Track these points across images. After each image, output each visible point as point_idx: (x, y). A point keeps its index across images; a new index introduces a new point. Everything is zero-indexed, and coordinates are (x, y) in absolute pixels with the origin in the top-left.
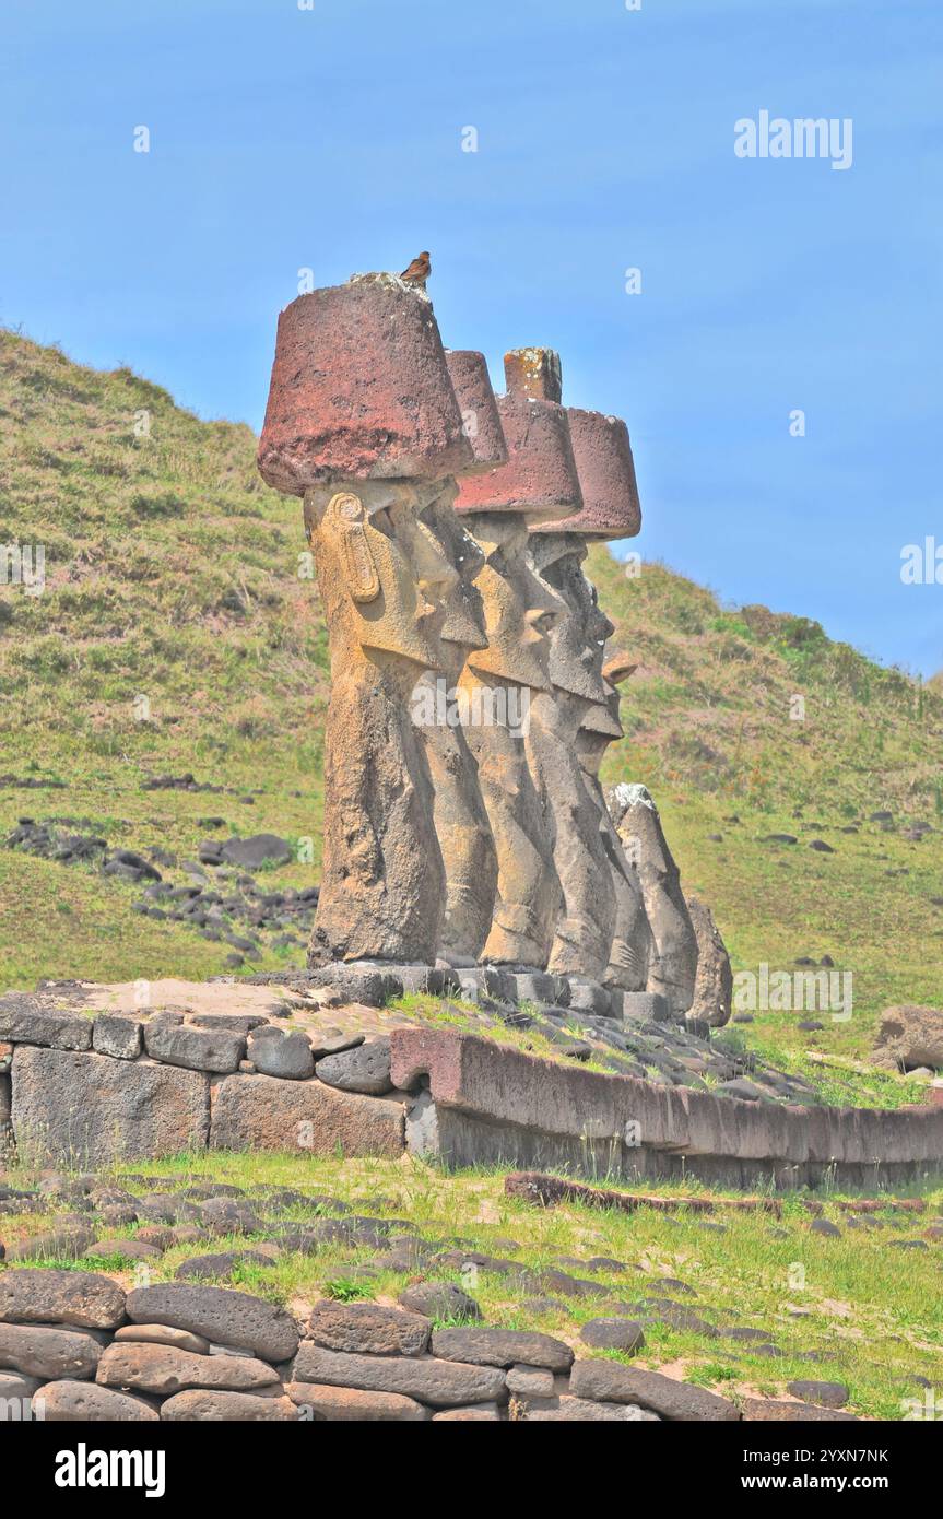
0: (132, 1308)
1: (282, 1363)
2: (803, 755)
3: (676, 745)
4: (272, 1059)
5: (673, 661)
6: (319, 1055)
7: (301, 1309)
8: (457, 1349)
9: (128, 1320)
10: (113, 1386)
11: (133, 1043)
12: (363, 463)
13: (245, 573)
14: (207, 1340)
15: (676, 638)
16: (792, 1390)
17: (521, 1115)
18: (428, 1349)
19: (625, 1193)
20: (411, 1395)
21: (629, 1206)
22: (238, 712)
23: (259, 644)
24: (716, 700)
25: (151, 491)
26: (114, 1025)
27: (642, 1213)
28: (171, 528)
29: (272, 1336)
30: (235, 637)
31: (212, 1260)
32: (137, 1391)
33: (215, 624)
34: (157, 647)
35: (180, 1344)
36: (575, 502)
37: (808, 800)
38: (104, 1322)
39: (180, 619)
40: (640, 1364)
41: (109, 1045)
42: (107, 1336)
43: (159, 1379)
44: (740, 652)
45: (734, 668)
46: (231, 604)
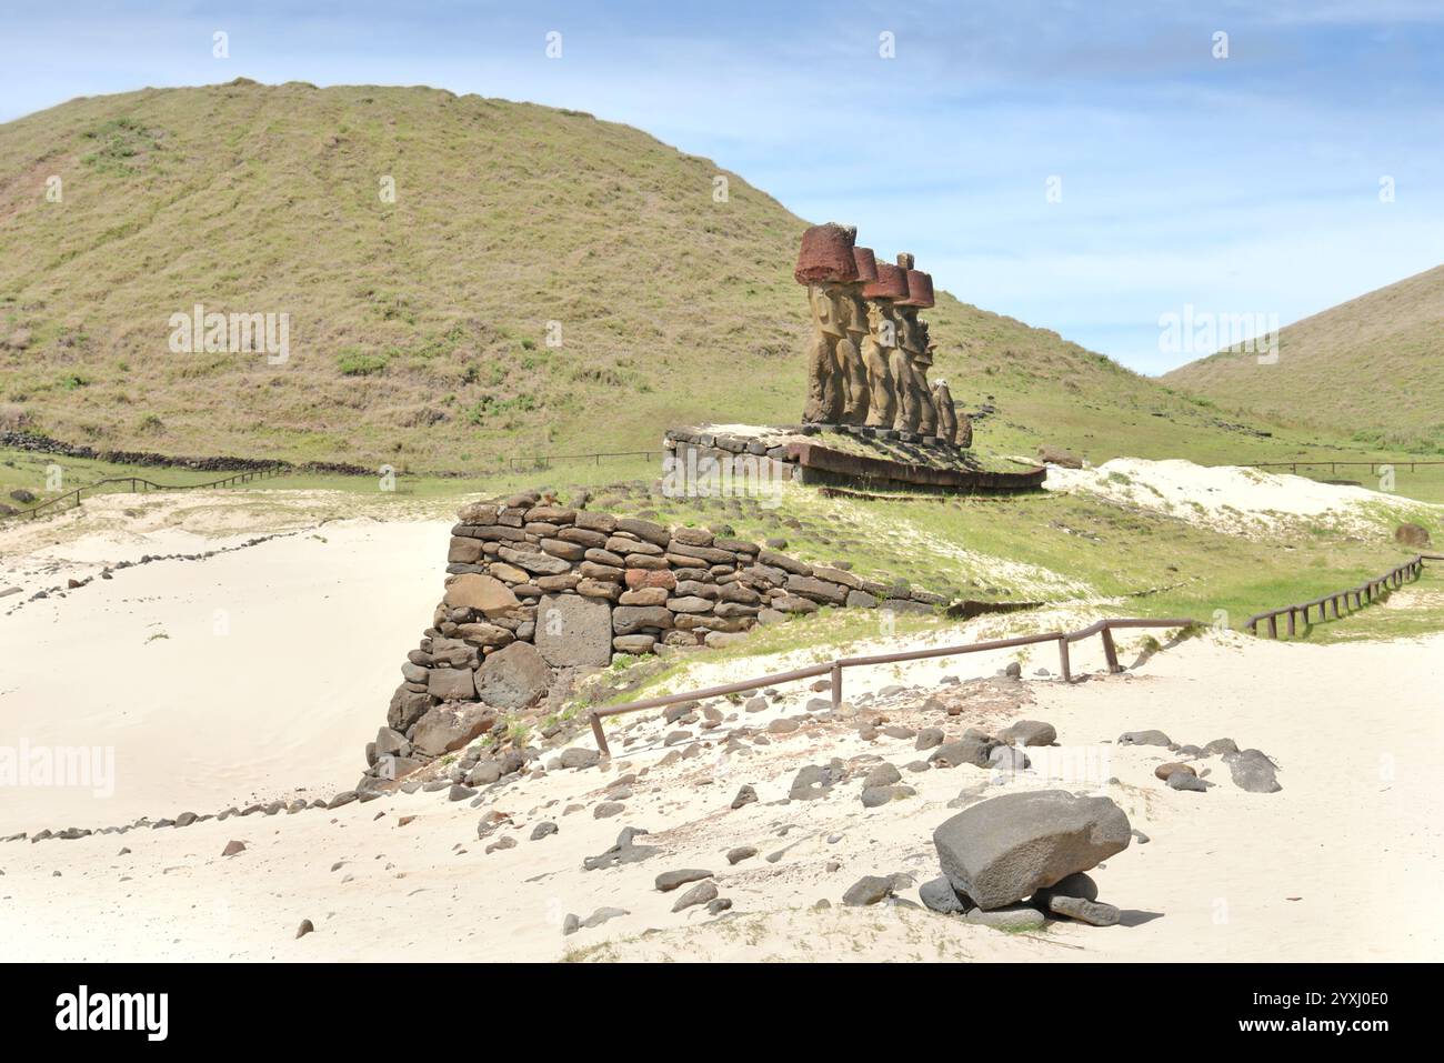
0: (618, 526)
1: (664, 547)
2: (1099, 388)
3: (1067, 384)
4: (753, 450)
5: (1069, 364)
6: (768, 449)
7: (673, 529)
8: (721, 546)
9: (617, 530)
10: (611, 551)
11: (712, 443)
12: (824, 277)
13: (964, 339)
14: (640, 537)
15: (1070, 358)
16: (832, 564)
17: (837, 470)
18: (711, 545)
19: (871, 494)
20: (706, 560)
21: (872, 499)
22: (958, 371)
23: (965, 356)
24: (1079, 373)
25: (944, 319)
26: (707, 437)
27: (877, 501)
28: (946, 328)
29: (662, 537)
30: (960, 353)
31: (647, 512)
32: (617, 553)
33: (955, 350)
34: (940, 355)
35: (632, 538)
36: (907, 295)
37: (1098, 398)
38: (609, 530)
39: (947, 349)
40: (783, 553)
41: (705, 443)
42: (610, 534)
43: (624, 550)
44: (1086, 362)
45: (1084, 366)
46: (960, 346)
